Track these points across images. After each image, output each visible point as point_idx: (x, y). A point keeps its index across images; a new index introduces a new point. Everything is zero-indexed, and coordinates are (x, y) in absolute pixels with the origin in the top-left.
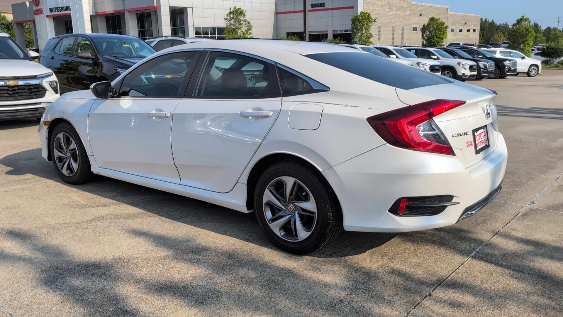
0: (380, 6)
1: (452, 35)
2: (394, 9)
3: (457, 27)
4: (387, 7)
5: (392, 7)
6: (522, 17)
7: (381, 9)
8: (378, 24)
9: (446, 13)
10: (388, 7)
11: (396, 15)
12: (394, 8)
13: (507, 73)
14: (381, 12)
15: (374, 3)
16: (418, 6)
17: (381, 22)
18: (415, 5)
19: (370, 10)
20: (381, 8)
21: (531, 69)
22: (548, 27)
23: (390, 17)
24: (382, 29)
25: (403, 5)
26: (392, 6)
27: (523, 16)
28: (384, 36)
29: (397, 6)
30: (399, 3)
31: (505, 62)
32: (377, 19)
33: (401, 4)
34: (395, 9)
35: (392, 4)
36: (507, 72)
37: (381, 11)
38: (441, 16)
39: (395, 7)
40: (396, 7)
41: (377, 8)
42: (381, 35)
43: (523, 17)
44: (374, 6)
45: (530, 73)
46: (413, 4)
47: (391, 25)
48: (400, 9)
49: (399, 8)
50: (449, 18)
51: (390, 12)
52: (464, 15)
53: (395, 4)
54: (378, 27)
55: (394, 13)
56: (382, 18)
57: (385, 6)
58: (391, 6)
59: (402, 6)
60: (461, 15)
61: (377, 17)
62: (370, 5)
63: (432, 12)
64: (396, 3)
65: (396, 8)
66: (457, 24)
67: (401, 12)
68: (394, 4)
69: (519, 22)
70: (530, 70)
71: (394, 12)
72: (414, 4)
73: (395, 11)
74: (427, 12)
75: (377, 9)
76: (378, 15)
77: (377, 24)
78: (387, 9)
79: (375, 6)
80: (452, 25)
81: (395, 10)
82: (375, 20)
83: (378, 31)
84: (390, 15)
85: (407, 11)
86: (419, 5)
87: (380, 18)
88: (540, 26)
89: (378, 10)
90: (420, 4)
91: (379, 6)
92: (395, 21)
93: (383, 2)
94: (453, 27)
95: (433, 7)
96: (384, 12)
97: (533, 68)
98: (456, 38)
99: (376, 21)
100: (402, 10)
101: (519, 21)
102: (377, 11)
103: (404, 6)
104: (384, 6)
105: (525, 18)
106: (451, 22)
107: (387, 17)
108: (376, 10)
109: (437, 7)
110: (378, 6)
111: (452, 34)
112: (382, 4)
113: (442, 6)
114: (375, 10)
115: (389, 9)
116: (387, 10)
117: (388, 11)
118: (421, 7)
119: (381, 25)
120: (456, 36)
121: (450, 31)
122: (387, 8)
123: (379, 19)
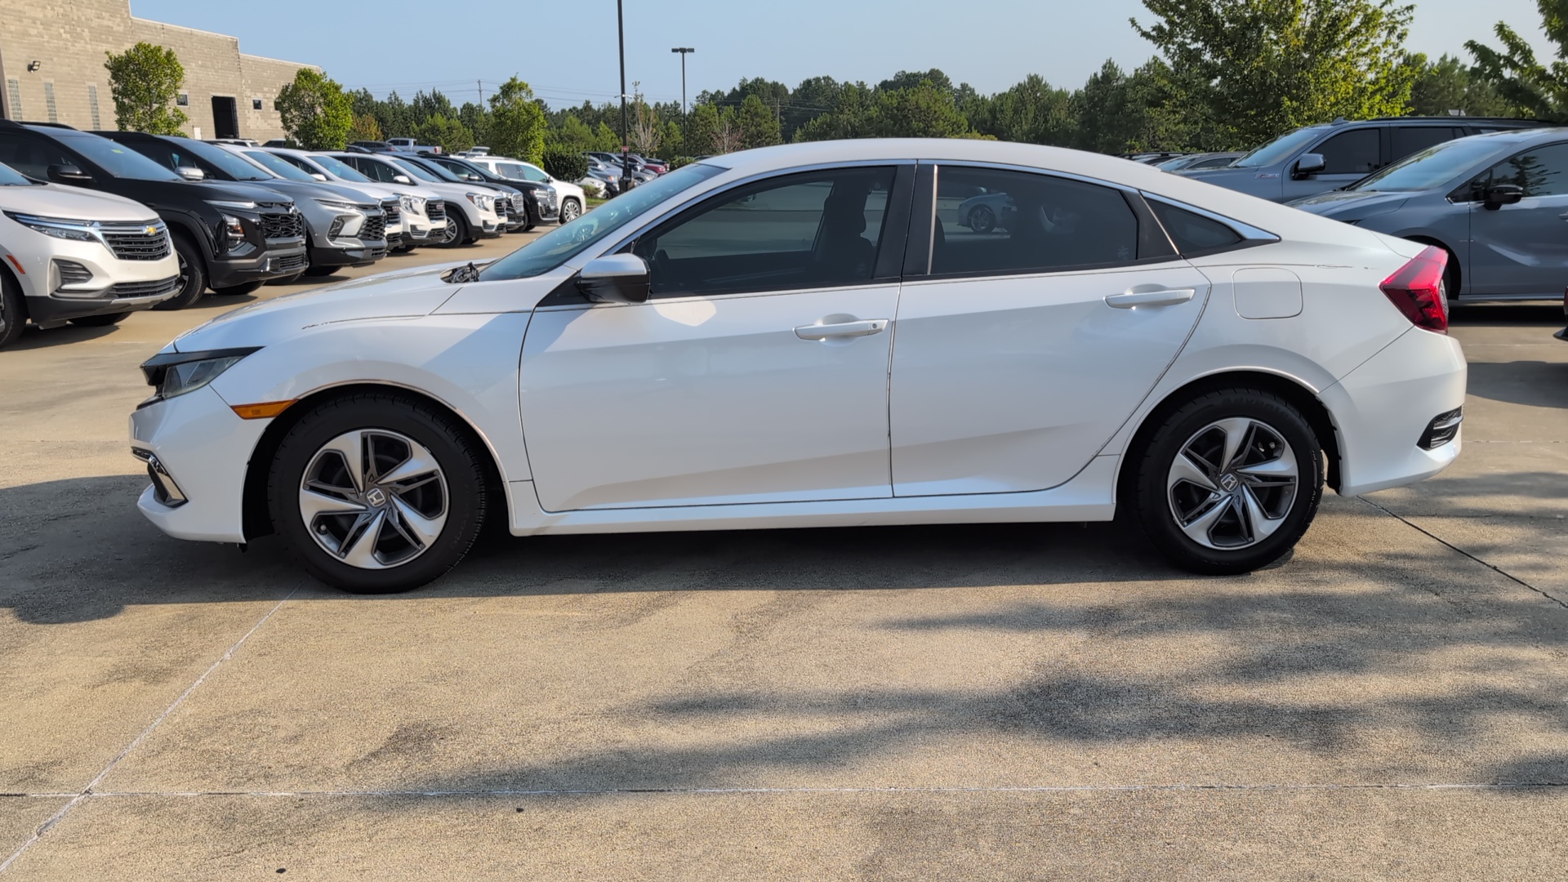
0: (42, 24)
1: (258, 118)
2: (86, 33)
3: (268, 95)
4: (64, 28)
5: (79, 30)
6: (511, 79)
7: (44, 32)
8: (42, 78)
9: (233, 55)
10: (67, 27)
11: (94, 52)
12: (84, 31)
13: (545, 219)
14: (48, 42)
15: (20, 11)
16: (154, 30)
17: (51, 72)
18: (146, 26)
19: (11, 32)
20: (44, 29)
21: (566, 208)
22: (465, 103)
23: (77, 59)
24: (58, 94)
25: (110, 24)
26: (79, 26)
27: (513, 77)
28: (67, 115)
29: (93, 28)
30: (98, 18)
31: (535, 192)
32: (36, 64)
33: (105, 23)
34: (89, 34)
35: (76, 18)
36: (544, 216)
37: (46, 38)
38: (222, 62)
39: (86, 30)
40: (91, 28)
41: (33, 28)
42: (57, 113)
43: (513, 80)
44: (21, 21)
45: (566, 217)
46: (138, 24)
47: (84, 84)
48: (103, 37)
49: (101, 34)
50: (243, 71)
51: (76, 44)
52: (281, 65)
53: (87, 19)
54: (46, 89)
55: (89, 47)
56: (51, 59)
57: (54, 22)
58: (74, 25)
59: (108, 27)
60: (273, 64)
61: (35, 55)
62: (8, 17)
63: (195, 51)
64: (88, 17)
65: (89, 32)
66: (266, 89)
67: (109, 45)
68: (83, 19)
69: (507, 92)
70: (565, 211)
71: (86, 43)
72: (142, 25)
73: (90, 40)
74: (181, 49)
75: (33, 32)
76: (40, 50)
77: (40, 79)
78: (65, 32)
79: (26, 21)
80: (255, 91)
81: (88, 39)
82: (34, 65)
83: (48, 102)
84: (77, 54)
85: (125, 44)
86: (156, 28)
87: (46, 59)
88: (449, 101)
89: (36, 36)
90: (159, 27)
91: (38, 22)
92: (95, 72)
93: (49, 13)
94: (259, 97)
95: (196, 36)
96: (55, 41)
97: (569, 204)
98: (269, 127)
99: (34, 70)
100: (111, 39)
101: (508, 89)
102: (35, 38)
103: (115, 29)
104: (54, 24)
105: (518, 82)
106: (250, 82)
107: (68, 58)
108: (30, 35)
109: (207, 37)
110: (35, 23)
111: (257, 115)
112: (45, 16)
113: (221, 36)
114: (25, 34)
115: (69, 35)
116: (64, 35)
117: (67, 40)
118: (164, 33)
119: (52, 81)
120: (269, 121)
121: (252, 107)
122: (62, 31)
123: (44, 63)
